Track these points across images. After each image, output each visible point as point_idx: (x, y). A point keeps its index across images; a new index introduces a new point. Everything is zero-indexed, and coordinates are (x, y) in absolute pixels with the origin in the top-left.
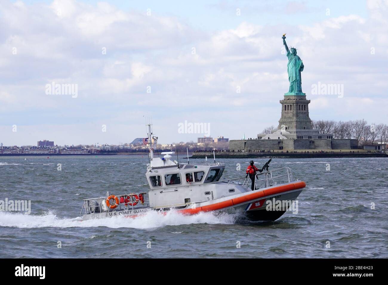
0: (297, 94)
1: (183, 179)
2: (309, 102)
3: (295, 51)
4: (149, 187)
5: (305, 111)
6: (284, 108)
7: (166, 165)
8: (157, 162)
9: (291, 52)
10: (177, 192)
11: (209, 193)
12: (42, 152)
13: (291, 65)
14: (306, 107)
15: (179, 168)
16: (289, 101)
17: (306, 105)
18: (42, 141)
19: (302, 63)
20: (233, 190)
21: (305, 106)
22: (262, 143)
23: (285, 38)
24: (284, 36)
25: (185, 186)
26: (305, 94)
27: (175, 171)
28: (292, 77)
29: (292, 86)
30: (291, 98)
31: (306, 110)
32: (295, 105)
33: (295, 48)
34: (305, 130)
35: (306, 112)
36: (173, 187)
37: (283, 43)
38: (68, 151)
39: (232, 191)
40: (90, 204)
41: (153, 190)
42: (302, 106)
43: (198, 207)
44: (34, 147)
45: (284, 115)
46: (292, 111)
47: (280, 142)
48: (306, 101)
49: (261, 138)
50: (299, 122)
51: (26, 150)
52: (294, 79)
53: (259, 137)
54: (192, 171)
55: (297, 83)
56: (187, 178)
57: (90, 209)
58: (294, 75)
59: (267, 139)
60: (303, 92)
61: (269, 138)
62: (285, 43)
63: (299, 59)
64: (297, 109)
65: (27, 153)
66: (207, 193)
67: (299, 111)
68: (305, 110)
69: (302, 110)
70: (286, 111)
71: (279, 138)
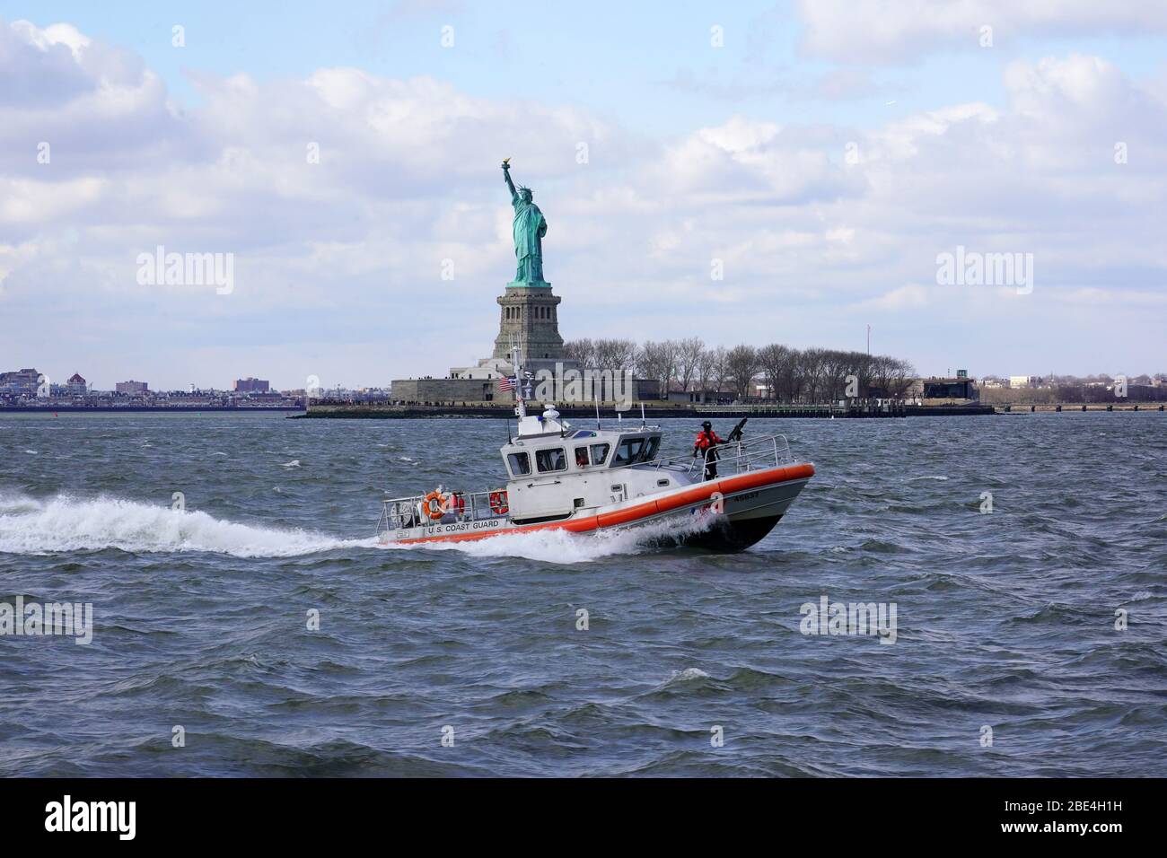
0: (530, 284)
1: (571, 457)
2: (558, 300)
3: (528, 195)
4: (508, 475)
5: (549, 321)
6: (505, 314)
7: (547, 430)
8: (529, 425)
9: (521, 197)
10: (558, 485)
11: (618, 488)
12: (196, 404)
13: (520, 223)
14: (551, 311)
15: (563, 437)
16: (514, 299)
17: (551, 307)
18: (244, 379)
19: (543, 220)
20: (665, 482)
21: (548, 309)
22: (450, 386)
23: (509, 166)
24: (506, 162)
25: (572, 474)
26: (550, 284)
27: (557, 442)
28: (522, 248)
29: (521, 268)
30: (520, 292)
31: (551, 316)
32: (526, 306)
33: (527, 188)
34: (546, 360)
35: (552, 322)
36: (550, 477)
37: (504, 177)
38: (252, 401)
39: (663, 483)
40: (401, 510)
41: (514, 482)
42: (543, 309)
43: (593, 515)
44: (178, 392)
45: (506, 327)
46: (520, 320)
47: (487, 384)
48: (551, 299)
49: (457, 375)
50: (535, 343)
51: (161, 398)
52: (526, 253)
53: (453, 375)
54: (585, 442)
55: (533, 259)
56: (578, 458)
57: (400, 518)
58: (526, 245)
59: (467, 377)
60: (547, 279)
61: (470, 376)
62: (508, 178)
63: (537, 210)
64: (530, 317)
65: (163, 405)
66: (616, 488)
67: (534, 320)
68: (548, 317)
69: (542, 317)
70: (510, 320)
71: (490, 375)
